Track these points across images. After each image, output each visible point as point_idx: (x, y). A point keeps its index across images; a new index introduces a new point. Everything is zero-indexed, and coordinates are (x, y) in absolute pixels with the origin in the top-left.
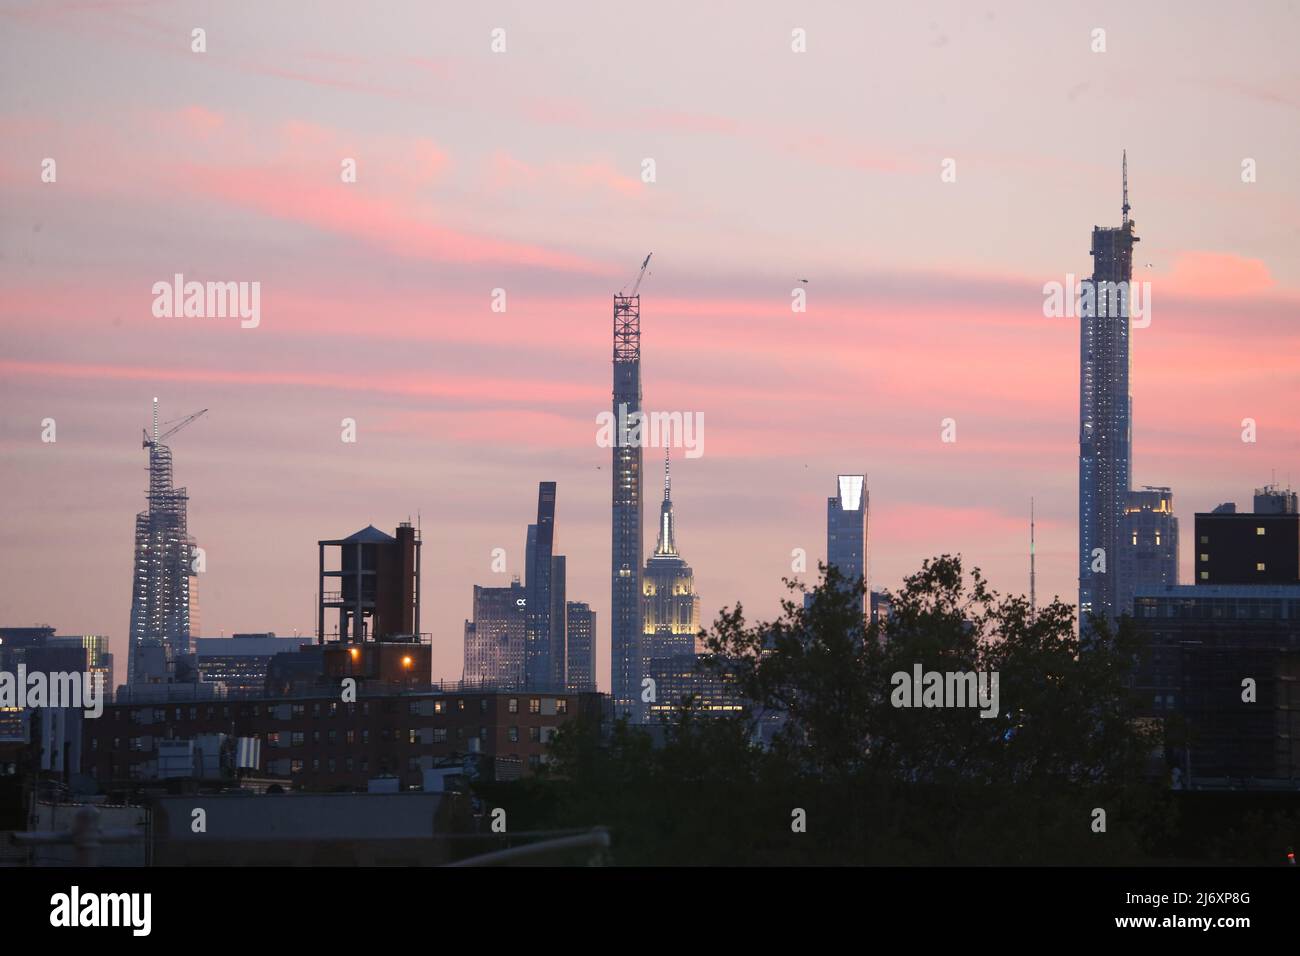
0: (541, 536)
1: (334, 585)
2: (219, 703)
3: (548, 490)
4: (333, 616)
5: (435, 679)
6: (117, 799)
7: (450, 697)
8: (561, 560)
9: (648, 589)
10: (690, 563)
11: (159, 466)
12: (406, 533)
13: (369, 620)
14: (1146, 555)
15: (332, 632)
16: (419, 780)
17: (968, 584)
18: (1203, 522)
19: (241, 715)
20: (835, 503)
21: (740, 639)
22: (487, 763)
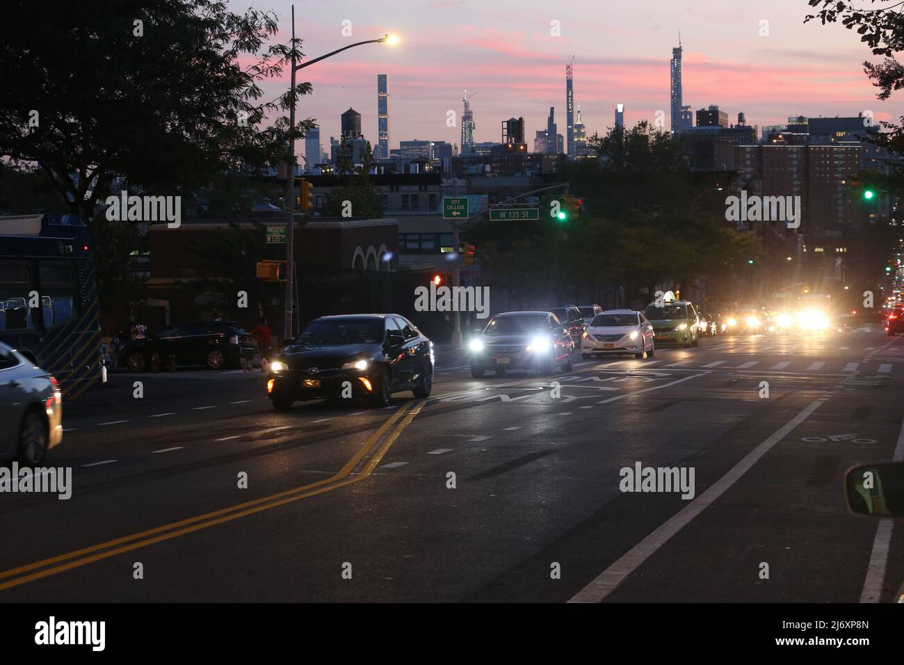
0: (551, 119)
1: (505, 131)
2: (481, 157)
3: (552, 109)
4: (505, 138)
5: (528, 152)
6: (460, 178)
7: (531, 155)
8: (556, 125)
9: (575, 131)
10: (584, 125)
11: (466, 105)
12: (521, 119)
13: (513, 139)
14: (686, 120)
15: (505, 142)
16: (525, 173)
17: (648, 127)
18: (698, 113)
19: (486, 160)
20: (617, 110)
21: (597, 140)
22: (540, 169)
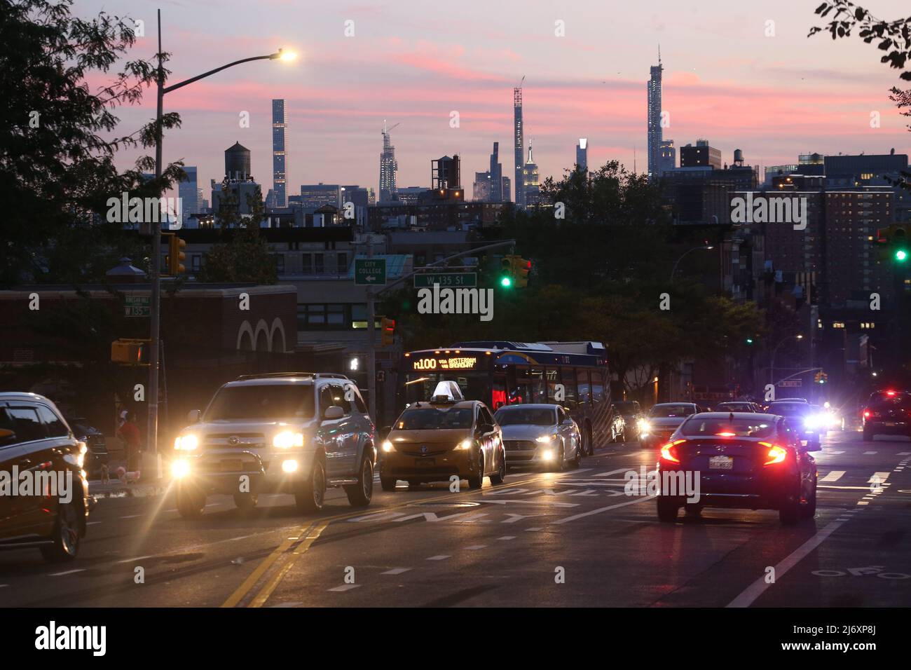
0: (494, 158)
1: (436, 173)
2: (404, 206)
3: (496, 145)
4: (436, 181)
5: (465, 199)
6: (378, 233)
7: (469, 204)
8: (500, 164)
9: (525, 172)
10: (537, 165)
11: (386, 140)
12: (456, 157)
13: (446, 183)
14: (667, 159)
15: (436, 186)
16: (462, 228)
17: (620, 169)
18: (682, 150)
19: (411, 210)
20: (578, 147)
21: (552, 186)
22: (480, 222)
